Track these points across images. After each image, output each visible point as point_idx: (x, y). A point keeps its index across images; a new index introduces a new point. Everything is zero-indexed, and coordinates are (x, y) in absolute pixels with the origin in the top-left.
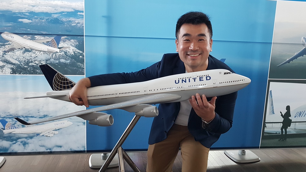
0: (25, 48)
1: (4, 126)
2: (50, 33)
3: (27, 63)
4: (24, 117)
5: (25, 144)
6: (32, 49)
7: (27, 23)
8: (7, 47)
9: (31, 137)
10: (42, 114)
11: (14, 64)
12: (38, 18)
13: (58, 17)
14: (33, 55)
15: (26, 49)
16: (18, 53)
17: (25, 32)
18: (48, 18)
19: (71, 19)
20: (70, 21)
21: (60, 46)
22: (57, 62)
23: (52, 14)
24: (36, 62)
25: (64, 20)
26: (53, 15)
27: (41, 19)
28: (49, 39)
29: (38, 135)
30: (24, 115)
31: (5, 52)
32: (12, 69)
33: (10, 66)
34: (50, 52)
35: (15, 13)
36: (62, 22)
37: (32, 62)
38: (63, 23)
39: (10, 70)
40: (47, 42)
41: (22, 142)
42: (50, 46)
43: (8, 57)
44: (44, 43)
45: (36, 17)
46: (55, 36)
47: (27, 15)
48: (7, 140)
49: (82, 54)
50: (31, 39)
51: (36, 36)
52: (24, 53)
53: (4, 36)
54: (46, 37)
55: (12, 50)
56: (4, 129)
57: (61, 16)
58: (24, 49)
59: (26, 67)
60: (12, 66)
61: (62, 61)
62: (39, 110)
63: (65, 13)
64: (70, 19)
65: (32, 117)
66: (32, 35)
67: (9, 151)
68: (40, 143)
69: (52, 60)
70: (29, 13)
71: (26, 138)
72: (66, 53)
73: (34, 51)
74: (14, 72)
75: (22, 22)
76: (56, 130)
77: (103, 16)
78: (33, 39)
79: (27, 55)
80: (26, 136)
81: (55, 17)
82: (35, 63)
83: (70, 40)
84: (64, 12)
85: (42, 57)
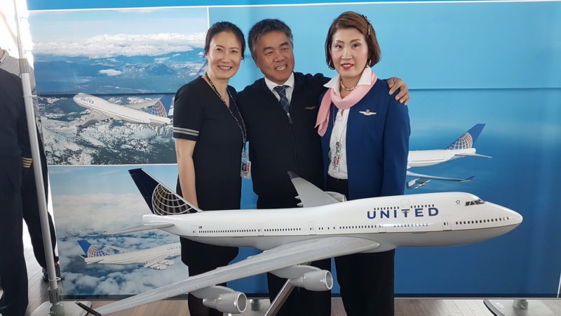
0: (112, 119)
1: (86, 251)
2: (154, 92)
3: (118, 144)
4: (117, 237)
5: (120, 281)
6: (124, 121)
7: (114, 77)
8: (84, 120)
9: (130, 271)
11: (96, 148)
12: (131, 66)
13: (166, 61)
14: (127, 131)
15: (114, 121)
16: (103, 128)
17: (111, 92)
18: (148, 65)
19: (189, 64)
20: (186, 68)
21: (171, 112)
22: (168, 141)
23: (155, 57)
24: (132, 143)
25: (176, 66)
26: (156, 59)
27: (136, 67)
28: (152, 102)
29: (141, 266)
30: (117, 234)
31: (81, 128)
32: (93, 155)
33: (90, 151)
34: (154, 125)
35: (93, 60)
36: (173, 70)
37: (125, 143)
38: (173, 72)
39: (90, 158)
40: (149, 107)
41: (115, 278)
42: (153, 113)
43: (88, 135)
44: (143, 109)
45: (128, 64)
46: (162, 96)
47: (113, 63)
48: (91, 275)
50: (121, 104)
51: (130, 98)
52: (111, 127)
53: (79, 100)
54: (147, 99)
55: (92, 123)
56: (86, 257)
57: (170, 59)
58: (111, 121)
59: (116, 151)
60: (94, 151)
63: (177, 55)
64: (186, 65)
65: (129, 236)
66: (122, 96)
67: (95, 293)
68: (145, 280)
69: (159, 138)
70: (117, 58)
71: (121, 271)
73: (128, 124)
74: (97, 160)
75: (105, 75)
76: (170, 258)
78: (125, 103)
79: (117, 131)
80: (121, 267)
81: (160, 62)
82: (131, 145)
84: (175, 53)
85: (142, 133)
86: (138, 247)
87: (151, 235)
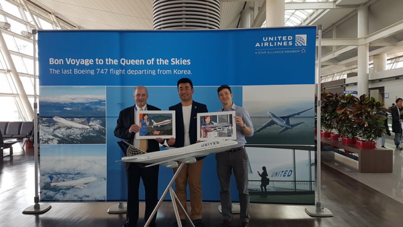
1: (51, 180)
2: (83, 116)
3: (68, 136)
5: (64, 194)
7: (69, 110)
8: (56, 126)
9: (69, 189)
10: (76, 172)
11: (60, 137)
13: (89, 105)
14: (72, 131)
15: (68, 127)
16: (63, 130)
17: (67, 116)
18: (82, 106)
19: (98, 106)
20: (97, 108)
21: (90, 124)
22: (88, 135)
24: (74, 136)
25: (93, 107)
26: (86, 104)
27: (78, 107)
28: (83, 120)
29: (73, 187)
30: (65, 173)
31: (54, 129)
32: (58, 140)
33: (57, 139)
34: (83, 129)
35: (62, 104)
37: (71, 136)
38: (92, 109)
39: (56, 142)
40: (81, 122)
41: (62, 192)
42: (83, 124)
43: (56, 133)
44: (79, 123)
45: (75, 106)
46: (87, 118)
47: (69, 105)
48: (52, 191)
49: (104, 130)
51: (74, 119)
52: (66, 129)
53: (54, 119)
54: (81, 119)
55: (59, 128)
56: (51, 183)
57: (91, 104)
58: (66, 127)
59: (68, 139)
60: (59, 139)
61: (91, 134)
62: (74, 169)
65: (70, 174)
66: (71, 117)
67: (53, 199)
68: (75, 193)
69: (84, 134)
70: (71, 104)
71: (65, 189)
72: (94, 129)
73: (73, 128)
74: (59, 142)
75: (66, 110)
76: (85, 184)
77: (119, 104)
78: (72, 120)
79: (68, 131)
80: (65, 188)
83: (96, 120)
84: (93, 102)
85: (78, 132)
86: (73, 179)
87: (78, 173)
